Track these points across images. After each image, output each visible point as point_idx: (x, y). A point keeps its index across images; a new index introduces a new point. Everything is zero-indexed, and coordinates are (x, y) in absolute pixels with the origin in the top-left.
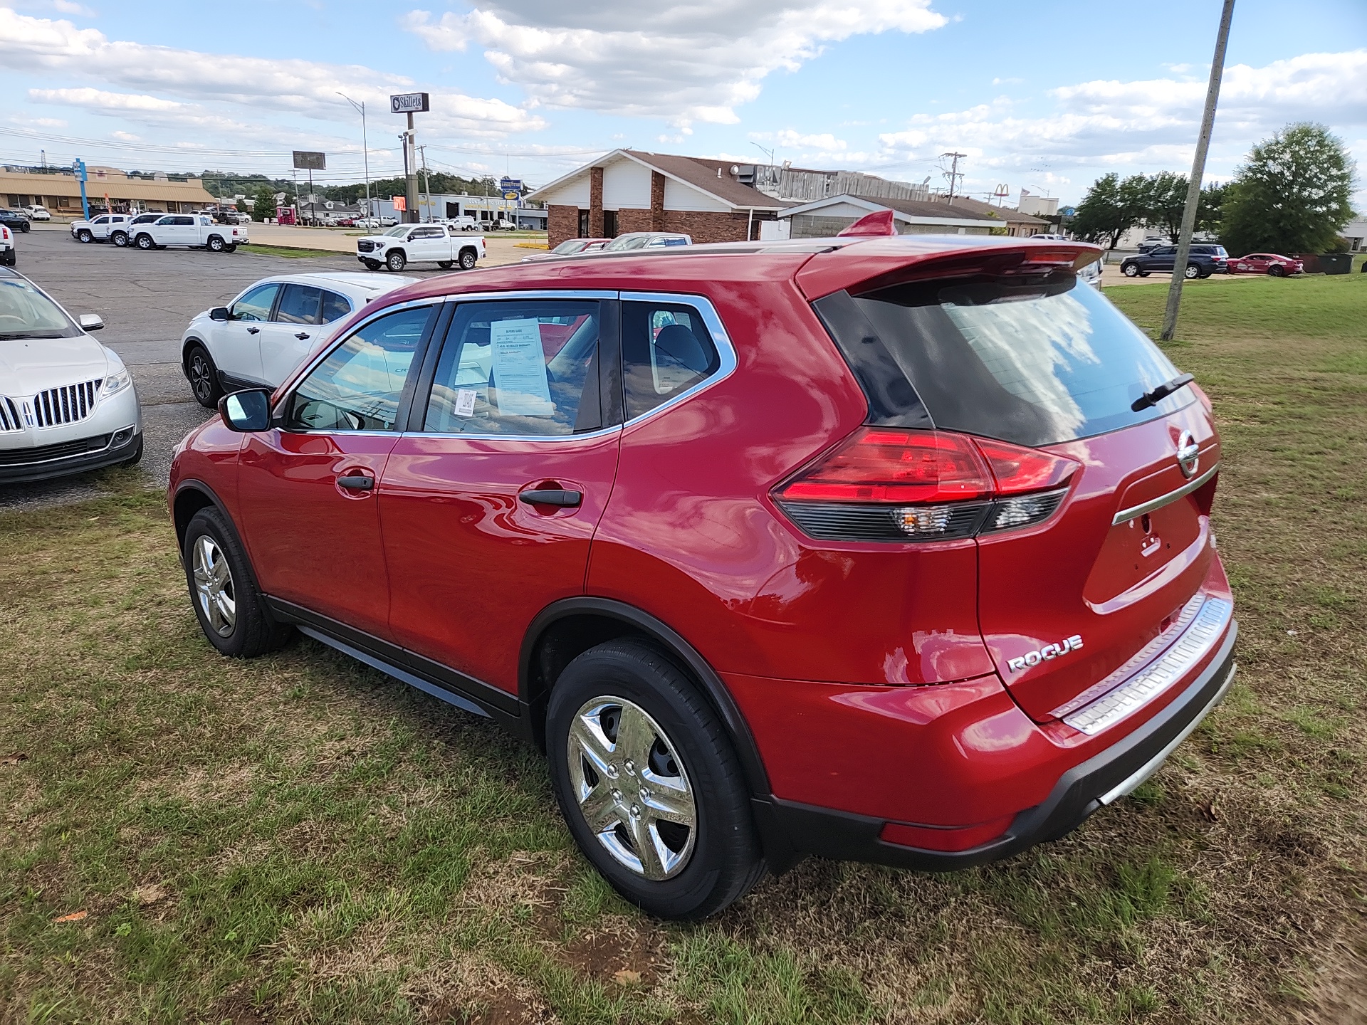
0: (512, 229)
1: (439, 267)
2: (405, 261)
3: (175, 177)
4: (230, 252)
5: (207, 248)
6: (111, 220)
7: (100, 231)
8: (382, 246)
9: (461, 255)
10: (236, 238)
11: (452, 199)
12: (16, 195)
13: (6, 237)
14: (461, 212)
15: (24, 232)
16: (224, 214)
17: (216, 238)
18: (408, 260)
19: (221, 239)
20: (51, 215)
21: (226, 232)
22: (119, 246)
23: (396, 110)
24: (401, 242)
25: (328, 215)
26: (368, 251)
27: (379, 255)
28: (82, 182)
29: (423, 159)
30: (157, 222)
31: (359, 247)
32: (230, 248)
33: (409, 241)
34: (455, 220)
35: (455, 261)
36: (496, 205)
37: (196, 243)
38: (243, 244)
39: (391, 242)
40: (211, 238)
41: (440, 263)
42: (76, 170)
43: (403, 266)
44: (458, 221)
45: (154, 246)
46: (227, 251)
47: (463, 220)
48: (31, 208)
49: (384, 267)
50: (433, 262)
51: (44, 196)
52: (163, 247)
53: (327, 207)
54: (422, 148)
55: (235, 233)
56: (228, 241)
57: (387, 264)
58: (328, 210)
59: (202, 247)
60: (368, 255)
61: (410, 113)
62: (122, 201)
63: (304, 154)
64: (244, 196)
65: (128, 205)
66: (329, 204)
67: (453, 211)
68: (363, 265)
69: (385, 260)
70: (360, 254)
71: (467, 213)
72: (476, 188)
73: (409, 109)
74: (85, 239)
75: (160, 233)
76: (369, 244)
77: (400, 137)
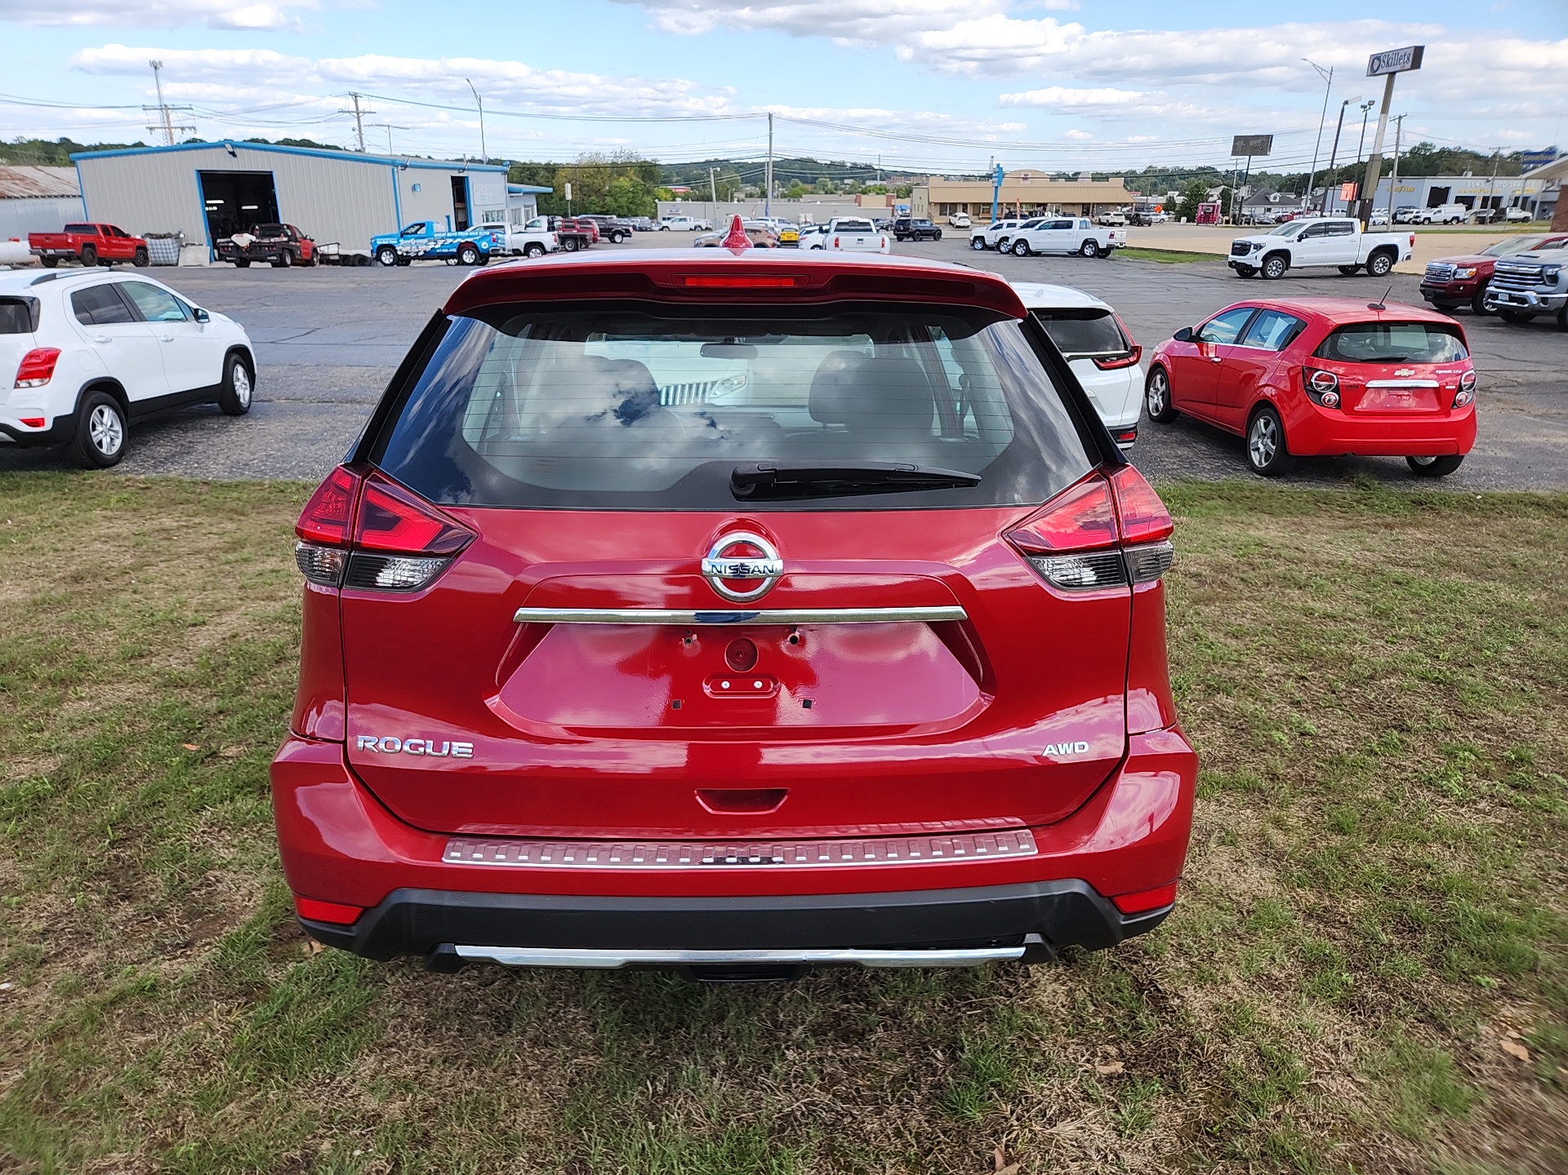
0: (1525, 220)
1: (1339, 273)
2: (1288, 266)
3: (1098, 177)
4: (1104, 257)
5: (1080, 254)
6: (1005, 226)
7: (991, 238)
8: (1261, 247)
9: (1373, 256)
10: (1112, 241)
11: (1440, 182)
12: (946, 204)
13: (883, 246)
14: (1452, 197)
15: (935, 240)
16: (1138, 215)
17: (1091, 243)
18: (1292, 265)
19: (1095, 243)
20: (972, 222)
21: (1102, 237)
22: (1002, 253)
23: (1373, 72)
24: (1288, 242)
25: (1269, 210)
26: (1241, 255)
27: (1254, 259)
28: (996, 187)
29: (1398, 133)
30: (1037, 227)
31: (1233, 249)
32: (1103, 253)
33: (1299, 240)
34: (1436, 210)
35: (1362, 266)
36: (1506, 187)
37: (1071, 248)
38: (1118, 248)
39: (1273, 241)
40: (1086, 242)
41: (1341, 268)
42: (996, 176)
43: (1282, 272)
44: (1440, 211)
45: (1029, 253)
46: (1100, 257)
47: (1450, 210)
48: (956, 216)
49: (1259, 274)
50: (1333, 266)
51: (971, 203)
52: (1038, 254)
53: (1271, 200)
54: (1400, 118)
55: (1112, 236)
56: (1102, 246)
57: (1262, 269)
58: (1271, 204)
59: (1075, 253)
60: (1240, 259)
61: (1392, 74)
62: (1039, 205)
63: (1246, 139)
64: (1177, 193)
65: (1045, 209)
66: (1275, 196)
67: (1438, 197)
68: (1234, 273)
69: (1260, 265)
70: (1232, 258)
71: (1459, 200)
72: (1484, 165)
73: (1392, 69)
74: (979, 246)
75: (1037, 239)
76: (1246, 245)
77: (1362, 107)
